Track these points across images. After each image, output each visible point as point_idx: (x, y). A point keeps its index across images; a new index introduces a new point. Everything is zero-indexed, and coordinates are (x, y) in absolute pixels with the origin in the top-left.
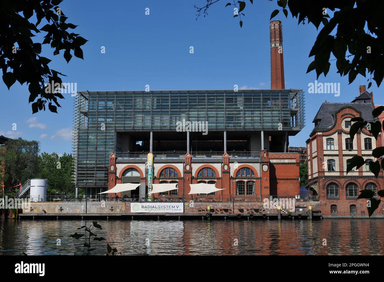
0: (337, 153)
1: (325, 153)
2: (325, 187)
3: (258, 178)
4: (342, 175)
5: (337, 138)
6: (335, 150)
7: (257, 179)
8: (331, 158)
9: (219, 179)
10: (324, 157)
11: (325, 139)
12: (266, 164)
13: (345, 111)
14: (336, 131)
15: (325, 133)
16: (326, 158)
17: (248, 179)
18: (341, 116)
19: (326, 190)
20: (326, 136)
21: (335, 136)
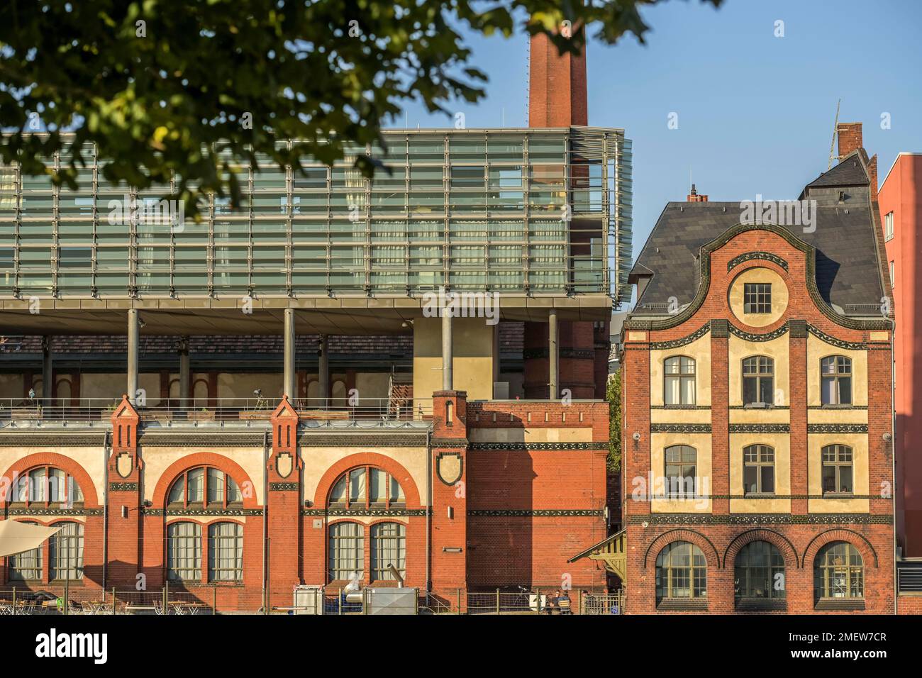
0: (705, 417)
1: (658, 417)
2: (651, 559)
3: (418, 512)
4: (721, 512)
5: (709, 355)
6: (699, 408)
7: (416, 513)
8: (678, 438)
9: (254, 514)
10: (653, 435)
11: (656, 356)
12: (453, 450)
13: (746, 241)
14: (706, 327)
15: (661, 333)
16: (658, 442)
17: (377, 514)
18: (730, 263)
19: (652, 571)
20: (665, 346)
21: (701, 349)
